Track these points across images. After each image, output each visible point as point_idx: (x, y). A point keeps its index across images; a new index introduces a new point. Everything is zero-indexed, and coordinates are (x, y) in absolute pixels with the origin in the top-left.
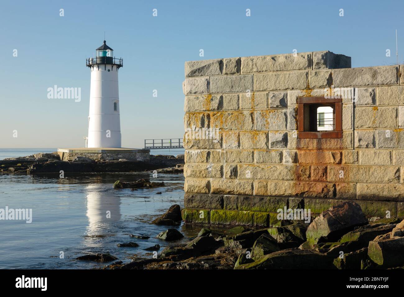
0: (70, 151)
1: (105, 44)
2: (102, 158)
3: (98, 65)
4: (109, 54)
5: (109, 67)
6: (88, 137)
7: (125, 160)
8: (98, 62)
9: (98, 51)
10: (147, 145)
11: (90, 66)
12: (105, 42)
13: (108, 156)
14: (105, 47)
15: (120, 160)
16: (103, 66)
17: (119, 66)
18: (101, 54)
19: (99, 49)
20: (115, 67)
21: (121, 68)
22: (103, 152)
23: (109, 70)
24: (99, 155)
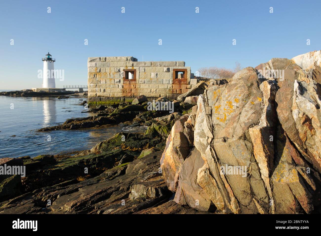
0: (37, 89)
1: (49, 54)
2: (49, 91)
3: (47, 60)
4: (50, 57)
5: (50, 61)
6: (43, 84)
7: (57, 92)
8: (46, 59)
9: (46, 56)
10: (65, 87)
11: (43, 60)
12: (49, 53)
13: (51, 91)
14: (49, 55)
15: (55, 92)
16: (48, 61)
17: (54, 61)
18: (47, 57)
19: (47, 55)
20: (53, 61)
21: (55, 62)
22: (49, 89)
23: (50, 62)
24: (48, 90)
